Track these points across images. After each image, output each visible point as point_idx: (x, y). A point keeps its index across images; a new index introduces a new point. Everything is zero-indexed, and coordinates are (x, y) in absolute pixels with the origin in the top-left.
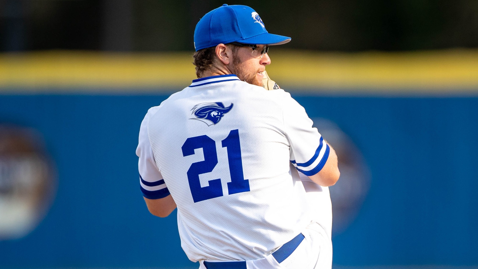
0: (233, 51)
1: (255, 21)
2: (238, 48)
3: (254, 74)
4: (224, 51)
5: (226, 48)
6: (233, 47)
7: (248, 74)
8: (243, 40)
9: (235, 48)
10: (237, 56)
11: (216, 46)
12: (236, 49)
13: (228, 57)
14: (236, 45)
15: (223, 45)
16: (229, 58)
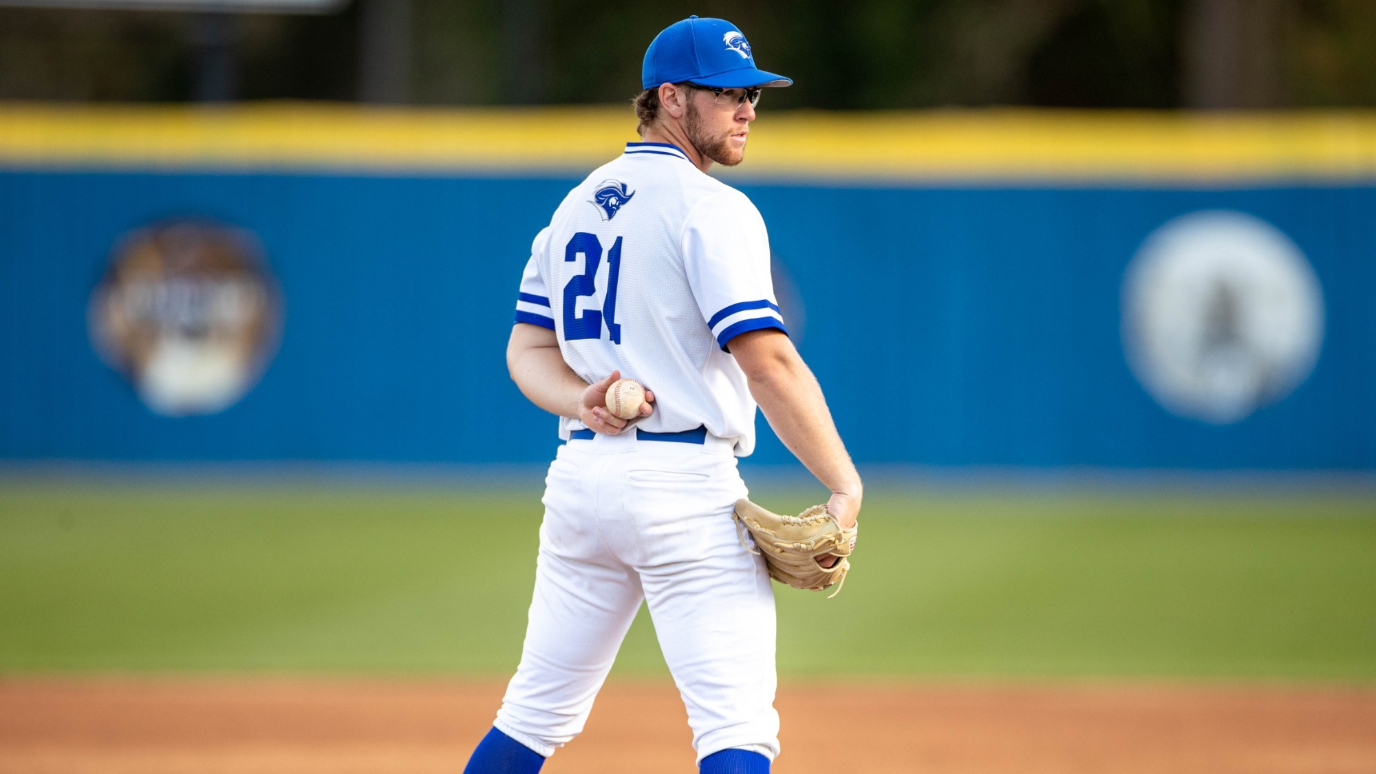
0: (688, 96)
1: (728, 46)
2: (695, 91)
3: (722, 138)
4: (674, 95)
5: (676, 90)
6: (687, 89)
7: (710, 136)
8: (700, 78)
9: (690, 92)
10: (692, 104)
11: (659, 87)
12: (692, 93)
13: (679, 106)
14: (692, 87)
15: (669, 84)
16: (682, 107)
